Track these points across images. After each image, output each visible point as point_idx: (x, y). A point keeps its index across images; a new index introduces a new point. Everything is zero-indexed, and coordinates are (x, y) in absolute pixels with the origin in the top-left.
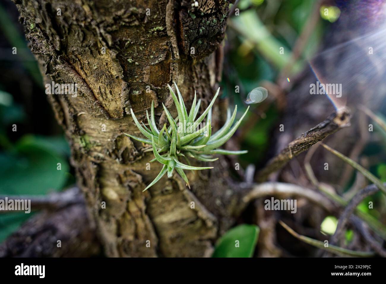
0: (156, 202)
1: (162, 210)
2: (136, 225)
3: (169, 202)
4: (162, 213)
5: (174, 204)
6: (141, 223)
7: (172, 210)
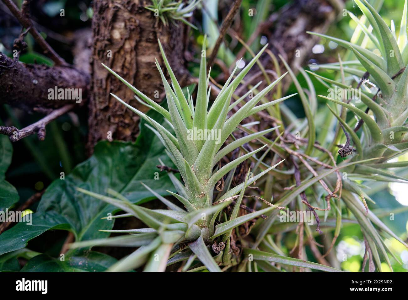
0: (141, 46)
1: (143, 52)
2: (125, 59)
3: (149, 48)
4: (143, 54)
5: (151, 51)
6: (128, 58)
7: (149, 55)
